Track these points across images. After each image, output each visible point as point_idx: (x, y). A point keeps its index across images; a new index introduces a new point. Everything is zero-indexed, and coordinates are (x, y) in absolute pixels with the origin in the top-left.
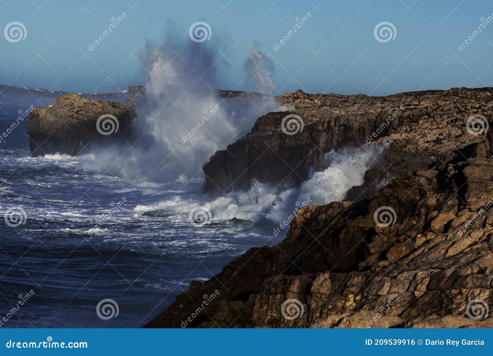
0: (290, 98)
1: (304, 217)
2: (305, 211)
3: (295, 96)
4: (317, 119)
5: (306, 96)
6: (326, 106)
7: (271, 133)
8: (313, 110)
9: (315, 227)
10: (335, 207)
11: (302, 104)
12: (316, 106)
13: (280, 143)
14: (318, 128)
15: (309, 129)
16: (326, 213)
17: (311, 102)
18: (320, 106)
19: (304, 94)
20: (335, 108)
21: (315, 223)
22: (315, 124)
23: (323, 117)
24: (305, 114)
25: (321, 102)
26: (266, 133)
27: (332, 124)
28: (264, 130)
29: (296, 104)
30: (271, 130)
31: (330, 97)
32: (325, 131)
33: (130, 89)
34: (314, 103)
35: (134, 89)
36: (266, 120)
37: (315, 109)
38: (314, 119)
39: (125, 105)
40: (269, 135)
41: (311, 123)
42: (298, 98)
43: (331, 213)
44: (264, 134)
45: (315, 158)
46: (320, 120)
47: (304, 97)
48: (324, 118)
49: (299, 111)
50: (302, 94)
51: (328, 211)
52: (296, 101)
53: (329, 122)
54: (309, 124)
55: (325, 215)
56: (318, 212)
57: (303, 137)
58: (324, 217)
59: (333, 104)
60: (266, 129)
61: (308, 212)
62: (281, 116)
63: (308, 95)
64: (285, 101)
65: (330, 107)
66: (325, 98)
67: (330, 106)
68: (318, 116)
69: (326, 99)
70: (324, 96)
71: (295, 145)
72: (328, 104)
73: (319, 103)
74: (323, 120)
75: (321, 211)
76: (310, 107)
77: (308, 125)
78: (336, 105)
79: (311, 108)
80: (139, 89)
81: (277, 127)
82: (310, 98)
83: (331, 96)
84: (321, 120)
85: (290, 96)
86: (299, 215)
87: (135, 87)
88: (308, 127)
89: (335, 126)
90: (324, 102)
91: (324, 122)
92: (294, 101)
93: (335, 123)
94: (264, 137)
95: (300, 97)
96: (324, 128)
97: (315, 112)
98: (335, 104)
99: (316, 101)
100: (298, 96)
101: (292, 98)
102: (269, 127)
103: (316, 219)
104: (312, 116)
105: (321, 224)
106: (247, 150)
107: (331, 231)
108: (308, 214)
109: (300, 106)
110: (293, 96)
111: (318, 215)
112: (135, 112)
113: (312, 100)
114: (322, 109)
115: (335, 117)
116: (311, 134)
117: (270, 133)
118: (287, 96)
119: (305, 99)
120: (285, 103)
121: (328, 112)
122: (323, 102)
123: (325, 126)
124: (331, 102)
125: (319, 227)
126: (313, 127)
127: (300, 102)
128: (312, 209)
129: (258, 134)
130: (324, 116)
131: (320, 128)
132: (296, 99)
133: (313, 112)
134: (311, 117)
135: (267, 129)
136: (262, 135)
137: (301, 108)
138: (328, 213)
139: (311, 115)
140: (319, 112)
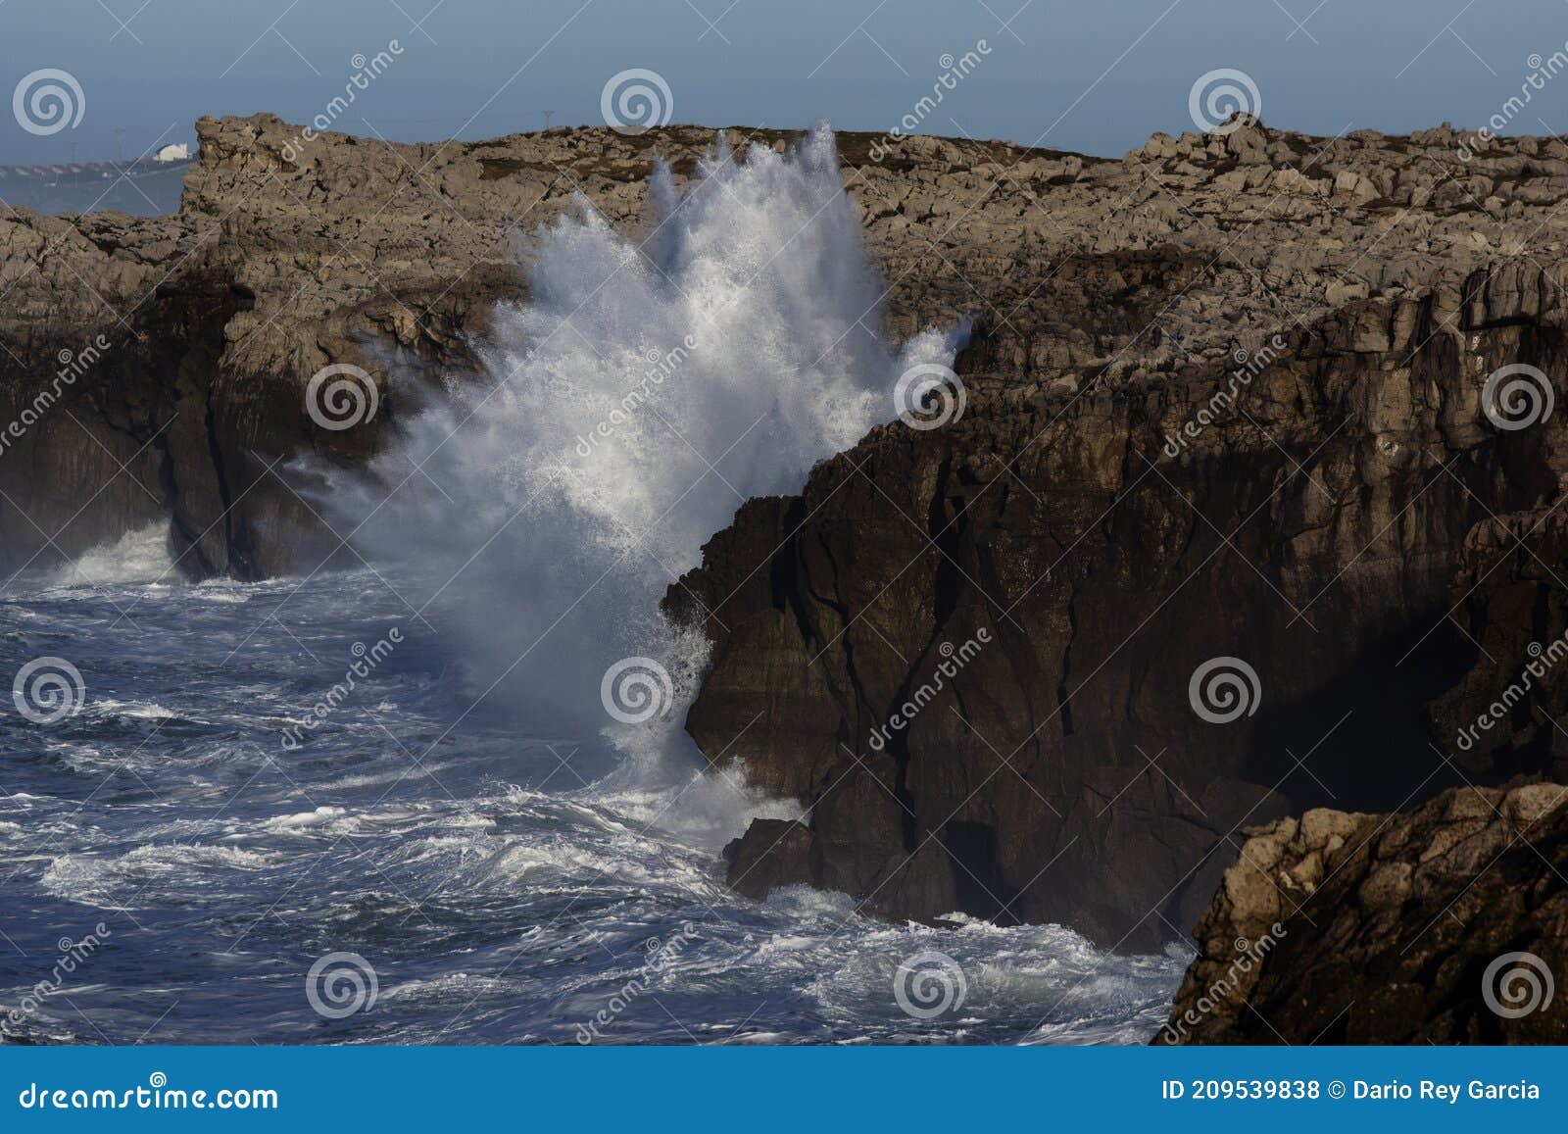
0: (1184, 166)
1: (1279, 882)
2: (1287, 850)
3: (1217, 149)
4: (1351, 290)
5: (1284, 153)
6: (1407, 204)
7: (1070, 382)
8: (1324, 232)
9: (1350, 943)
10: (1465, 819)
11: (1258, 202)
12: (1343, 209)
13: (1129, 445)
14: (1359, 347)
15: (1306, 352)
16: (1414, 857)
17: (1313, 186)
18: (1374, 208)
19: (1271, 140)
20: (1463, 217)
21: (1348, 923)
22: (1340, 317)
23: (1388, 280)
24: (1276, 261)
25: (1378, 187)
26: (1040, 385)
27: (1448, 318)
28: (1028, 367)
29: (1224, 203)
30: (1072, 366)
31: (1434, 153)
32: (1403, 360)
33: (202, 139)
34: (1332, 193)
35: (228, 138)
36: (1039, 302)
37: (1343, 227)
38: (1337, 292)
39: (175, 233)
40: (1062, 397)
41: (1316, 314)
42: (1232, 162)
43: (1443, 856)
44: (1030, 391)
45: (1345, 527)
46: (1372, 294)
47: (1272, 157)
48: (1395, 284)
49: (1244, 243)
50: (1261, 141)
51: (1425, 849)
52: (1221, 180)
53: (1428, 304)
54: (1302, 319)
55: (1408, 868)
56: (1362, 852)
57: (1268, 399)
58: (1403, 885)
59: (1448, 196)
60: (1040, 361)
61: (1301, 858)
62: (1128, 278)
63: (1296, 143)
64: (1154, 187)
65: (1431, 215)
66: (1401, 159)
67: (1430, 205)
68: (1357, 266)
69: (1406, 167)
70: (1397, 144)
71: (1217, 450)
72: (1421, 194)
73: (1367, 192)
74: (1389, 293)
75: (1382, 849)
76: (1308, 220)
77: (1297, 327)
78: (1469, 199)
79: (1317, 222)
80: (259, 133)
81: (1111, 348)
82: (1309, 160)
83: (1438, 144)
84: (1380, 294)
85: (1181, 156)
86: (1248, 877)
87: (231, 123)
88: (1295, 341)
89: (1466, 325)
90: (1395, 180)
91: (1396, 305)
92: (1209, 180)
93: (1466, 311)
94: (1029, 408)
95: (1246, 155)
96: (1399, 345)
97: (1339, 244)
98: (1465, 190)
99: (1346, 179)
100: (1231, 153)
101: (1195, 162)
102: (1062, 349)
103: (1353, 898)
104: (1319, 271)
105: (1382, 929)
106: (927, 489)
107: (1444, 967)
108: (1307, 869)
109: (1249, 213)
110: (1199, 154)
111: (1365, 874)
112: (240, 280)
113: (1315, 172)
114: (1384, 225)
115: (1467, 273)
116: (1318, 380)
117: (1063, 381)
118: (1168, 153)
119: (1278, 167)
120: (1154, 194)
121: (1423, 246)
122: (1388, 184)
123: (1405, 326)
124: (1438, 184)
125: (1373, 949)
126: (1325, 339)
127: (1247, 186)
128: (1327, 839)
129: (995, 393)
130: (1395, 271)
131: (1374, 341)
132: (1220, 171)
133: (1326, 243)
134: (1313, 279)
135: (1049, 358)
136: (1014, 395)
137: (1257, 223)
138: (1423, 858)
139: (1316, 265)
140: (1363, 244)
